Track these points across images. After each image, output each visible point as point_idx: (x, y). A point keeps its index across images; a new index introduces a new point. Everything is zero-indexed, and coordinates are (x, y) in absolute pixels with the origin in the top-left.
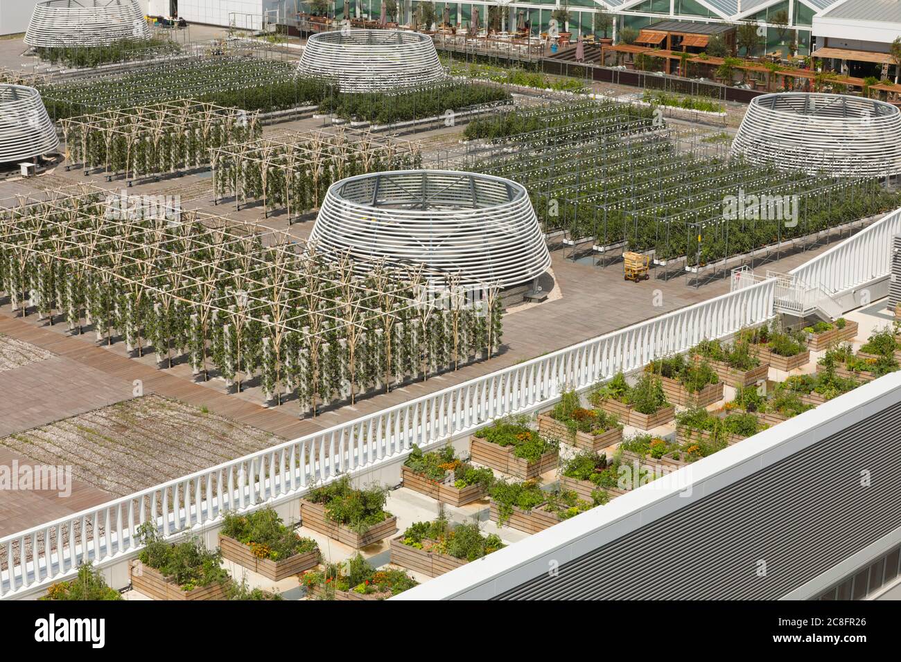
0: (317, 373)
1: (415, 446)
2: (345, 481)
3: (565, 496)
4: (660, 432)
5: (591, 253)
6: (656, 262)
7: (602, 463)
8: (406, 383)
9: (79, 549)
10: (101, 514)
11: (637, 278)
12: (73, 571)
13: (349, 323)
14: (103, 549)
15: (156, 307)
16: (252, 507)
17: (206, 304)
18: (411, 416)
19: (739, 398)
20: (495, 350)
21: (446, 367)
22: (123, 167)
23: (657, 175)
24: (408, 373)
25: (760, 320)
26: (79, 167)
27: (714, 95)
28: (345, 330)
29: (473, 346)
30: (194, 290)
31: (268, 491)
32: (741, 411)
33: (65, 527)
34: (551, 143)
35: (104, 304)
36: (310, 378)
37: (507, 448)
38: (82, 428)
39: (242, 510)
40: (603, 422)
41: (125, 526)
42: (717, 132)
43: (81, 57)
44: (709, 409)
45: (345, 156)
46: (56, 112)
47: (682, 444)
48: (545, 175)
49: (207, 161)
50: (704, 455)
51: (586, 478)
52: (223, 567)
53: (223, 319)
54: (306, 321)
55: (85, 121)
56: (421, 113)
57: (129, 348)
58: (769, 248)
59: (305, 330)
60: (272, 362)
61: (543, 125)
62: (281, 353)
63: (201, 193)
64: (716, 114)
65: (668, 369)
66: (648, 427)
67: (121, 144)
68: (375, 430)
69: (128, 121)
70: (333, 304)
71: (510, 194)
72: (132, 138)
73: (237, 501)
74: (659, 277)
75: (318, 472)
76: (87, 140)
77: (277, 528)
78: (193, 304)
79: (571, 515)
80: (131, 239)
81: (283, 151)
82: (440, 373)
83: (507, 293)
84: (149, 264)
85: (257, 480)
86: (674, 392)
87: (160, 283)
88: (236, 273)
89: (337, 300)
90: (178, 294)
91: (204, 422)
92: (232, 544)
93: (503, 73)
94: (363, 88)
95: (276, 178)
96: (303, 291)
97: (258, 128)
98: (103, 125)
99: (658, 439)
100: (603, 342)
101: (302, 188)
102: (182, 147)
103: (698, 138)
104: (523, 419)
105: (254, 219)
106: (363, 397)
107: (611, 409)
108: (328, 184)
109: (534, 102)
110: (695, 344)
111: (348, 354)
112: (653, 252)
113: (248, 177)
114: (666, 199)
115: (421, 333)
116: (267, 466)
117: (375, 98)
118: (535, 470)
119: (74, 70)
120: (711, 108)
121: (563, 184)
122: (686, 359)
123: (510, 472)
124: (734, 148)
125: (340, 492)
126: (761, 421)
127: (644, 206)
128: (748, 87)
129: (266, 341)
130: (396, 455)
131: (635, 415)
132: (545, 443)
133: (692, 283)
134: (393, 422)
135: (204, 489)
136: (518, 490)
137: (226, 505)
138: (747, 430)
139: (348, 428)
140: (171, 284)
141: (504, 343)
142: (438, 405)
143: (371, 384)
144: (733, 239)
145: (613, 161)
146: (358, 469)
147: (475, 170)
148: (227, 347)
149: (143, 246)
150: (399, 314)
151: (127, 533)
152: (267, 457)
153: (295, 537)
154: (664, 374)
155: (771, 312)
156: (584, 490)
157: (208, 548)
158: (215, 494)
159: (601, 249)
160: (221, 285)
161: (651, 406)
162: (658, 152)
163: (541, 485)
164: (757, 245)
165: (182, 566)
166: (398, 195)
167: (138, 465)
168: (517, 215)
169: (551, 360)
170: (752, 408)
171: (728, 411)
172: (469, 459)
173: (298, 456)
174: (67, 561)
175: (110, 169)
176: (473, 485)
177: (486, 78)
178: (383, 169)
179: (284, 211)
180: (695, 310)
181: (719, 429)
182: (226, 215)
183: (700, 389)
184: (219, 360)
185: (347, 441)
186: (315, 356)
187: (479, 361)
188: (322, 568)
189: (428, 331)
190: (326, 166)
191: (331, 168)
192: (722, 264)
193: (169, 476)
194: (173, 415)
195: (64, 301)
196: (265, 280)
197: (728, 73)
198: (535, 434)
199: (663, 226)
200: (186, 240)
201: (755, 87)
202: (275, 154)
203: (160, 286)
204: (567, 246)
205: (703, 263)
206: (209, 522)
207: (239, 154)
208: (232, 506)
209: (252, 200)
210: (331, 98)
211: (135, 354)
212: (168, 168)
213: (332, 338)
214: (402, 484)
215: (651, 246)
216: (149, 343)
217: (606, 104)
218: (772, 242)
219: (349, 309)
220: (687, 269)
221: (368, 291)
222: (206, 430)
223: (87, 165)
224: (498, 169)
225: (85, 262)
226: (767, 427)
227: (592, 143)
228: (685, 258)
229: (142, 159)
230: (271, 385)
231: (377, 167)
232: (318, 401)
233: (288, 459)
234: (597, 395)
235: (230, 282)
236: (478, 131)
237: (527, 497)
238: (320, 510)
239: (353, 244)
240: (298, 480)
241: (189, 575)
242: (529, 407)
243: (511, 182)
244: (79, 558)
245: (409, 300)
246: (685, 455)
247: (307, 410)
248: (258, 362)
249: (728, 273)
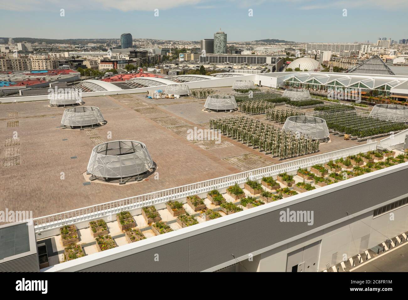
0: (282, 152)
1: (300, 168)
2: (286, 173)
3: (329, 180)
4: (349, 170)
5: (338, 134)
6: (351, 136)
7: (337, 175)
8: (299, 156)
9: (235, 180)
10: (240, 174)
11: (347, 139)
12: (234, 184)
13: (289, 144)
14: (240, 181)
15: (253, 138)
16: (268, 176)
17: (263, 138)
18: (300, 162)
19: (367, 165)
20: (317, 151)
21: (307, 153)
22: (249, 112)
23: (353, 120)
24: (300, 154)
25: (373, 150)
26: (241, 111)
27: (366, 104)
28: (288, 145)
29: (313, 150)
30: (261, 135)
31: (271, 173)
32: (367, 167)
33: (233, 176)
34: (331, 112)
35: (244, 136)
36: (281, 153)
37: (318, 170)
38: (238, 158)
39: (266, 176)
40: (337, 167)
41: (244, 177)
42: (366, 112)
43: (243, 91)
44: (360, 166)
45: (291, 112)
46: (237, 101)
47: (354, 173)
48: (329, 118)
49: (265, 112)
50: (358, 175)
51: (333, 177)
52: (262, 186)
53: (265, 141)
54: (281, 143)
55: (243, 103)
56: (306, 105)
57: (248, 145)
58: (376, 135)
59: (281, 144)
60: (274, 150)
61: (330, 109)
62: (276, 148)
63: (263, 117)
64: (367, 108)
65: (352, 158)
66: (347, 169)
67: (249, 107)
68: (292, 164)
69: (250, 103)
70: (286, 140)
71: (322, 121)
72: (251, 107)
73: (265, 175)
74: (352, 140)
75: (281, 171)
76: (243, 106)
77: (272, 181)
78: (260, 138)
79: (330, 184)
80: (250, 125)
81: (279, 111)
82: (306, 155)
83: (320, 140)
84: (253, 130)
85: (269, 171)
86: (353, 162)
87: (254, 133)
88: (268, 133)
89: (287, 139)
90: (258, 136)
91: (260, 159)
92: (264, 182)
93: (323, 98)
94: (295, 100)
95: (277, 116)
96: (281, 137)
97: (274, 106)
98: (246, 104)
99: (349, 171)
100: (339, 151)
101: (282, 118)
102: (260, 109)
103: (362, 113)
104: (322, 165)
105: (273, 123)
106: (290, 158)
107: (339, 164)
108: (287, 117)
109: (328, 104)
110: (358, 153)
111: (288, 149)
112: (351, 134)
113: (272, 115)
114: (354, 124)
115: (303, 147)
116: (271, 169)
117: (297, 102)
118: (323, 175)
119: (241, 93)
120: (365, 107)
121: (333, 120)
122: (356, 156)
123: (318, 175)
124: (370, 115)
125: (285, 175)
126: (372, 170)
127: (350, 125)
128: (374, 103)
129: (273, 146)
130: (296, 169)
131: (344, 166)
132: (325, 170)
133: (359, 141)
134: (296, 163)
135: (259, 172)
136: (319, 178)
137: (263, 175)
138: (368, 171)
139: (287, 163)
140: (256, 134)
141: (319, 150)
142: (305, 160)
143: (292, 155)
144: (368, 133)
145: (344, 116)
146: (289, 171)
147: (316, 116)
148: (266, 146)
149: (252, 126)
150: (299, 143)
151: (245, 178)
152: (272, 167)
153: (276, 182)
154: (351, 159)
155: (375, 148)
156: (333, 180)
157: (259, 183)
158: (261, 173)
159: (340, 133)
160: (266, 135)
161: (348, 164)
162: (353, 115)
163: (324, 178)
164: (373, 135)
165: (254, 186)
166: (300, 120)
167: (247, 166)
168: (323, 126)
169: (328, 154)
170: (370, 167)
171: (364, 167)
172: (310, 171)
173: (277, 167)
174: (233, 182)
175: (246, 112)
176: (311, 176)
177: (319, 99)
178: (298, 115)
179: (278, 122)
180: (359, 147)
181: (362, 171)
182: (267, 122)
183: (359, 162)
184: (264, 148)
185: (287, 165)
186: (282, 149)
187: (313, 153)
188: (280, 189)
189: (304, 146)
190: (287, 114)
191: (288, 114)
192: (365, 138)
193: (253, 169)
194: (255, 158)
195: (237, 135)
196: (274, 134)
197: (370, 100)
198: (324, 168)
199: (353, 130)
200: (260, 126)
201: (376, 103)
202: (277, 111)
203: (254, 134)
204: (333, 132)
205: (361, 137)
206: (260, 178)
207: (271, 111)
208: (264, 176)
209: (272, 119)
210: (289, 101)
211: (249, 146)
212: (257, 113)
213: (286, 146)
214: (297, 175)
215: (350, 133)
216: (251, 144)
217: (343, 105)
218: (377, 134)
219: (289, 141)
220: (358, 138)
221: (293, 138)
222: (261, 161)
223: (242, 111)
224: (320, 117)
225: (241, 129)
226: (373, 171)
227: (340, 112)
228: (357, 136)
229: (252, 111)
230: (273, 154)
231: (297, 115)
232: (282, 158)
233: (275, 168)
234: (337, 162)
235: (267, 134)
236: (317, 109)
237: (321, 180)
238: (281, 178)
239: (291, 129)
240: (277, 172)
241: (255, 187)
242: (323, 162)
243: (322, 119)
244: (235, 182)
245: (301, 140)
246: (354, 175)
247: (280, 159)
248: (271, 149)
249: (367, 140)
